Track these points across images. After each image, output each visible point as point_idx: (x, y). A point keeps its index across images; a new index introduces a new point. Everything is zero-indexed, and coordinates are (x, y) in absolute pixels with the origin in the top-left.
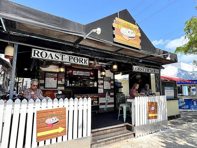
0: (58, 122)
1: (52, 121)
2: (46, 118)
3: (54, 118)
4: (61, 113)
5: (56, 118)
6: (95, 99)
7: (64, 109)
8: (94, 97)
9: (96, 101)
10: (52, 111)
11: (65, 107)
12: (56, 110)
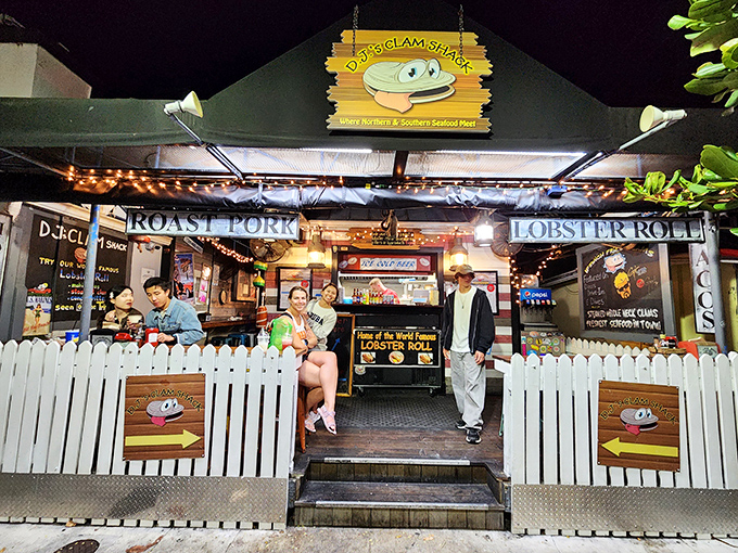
0: (180, 413)
1: (163, 409)
2: (151, 397)
3: (169, 402)
4: (191, 388)
5: (175, 401)
6: (425, 347)
7: (200, 378)
8: (418, 340)
9: (426, 352)
10: (164, 380)
11: (202, 372)
12: (177, 379)
